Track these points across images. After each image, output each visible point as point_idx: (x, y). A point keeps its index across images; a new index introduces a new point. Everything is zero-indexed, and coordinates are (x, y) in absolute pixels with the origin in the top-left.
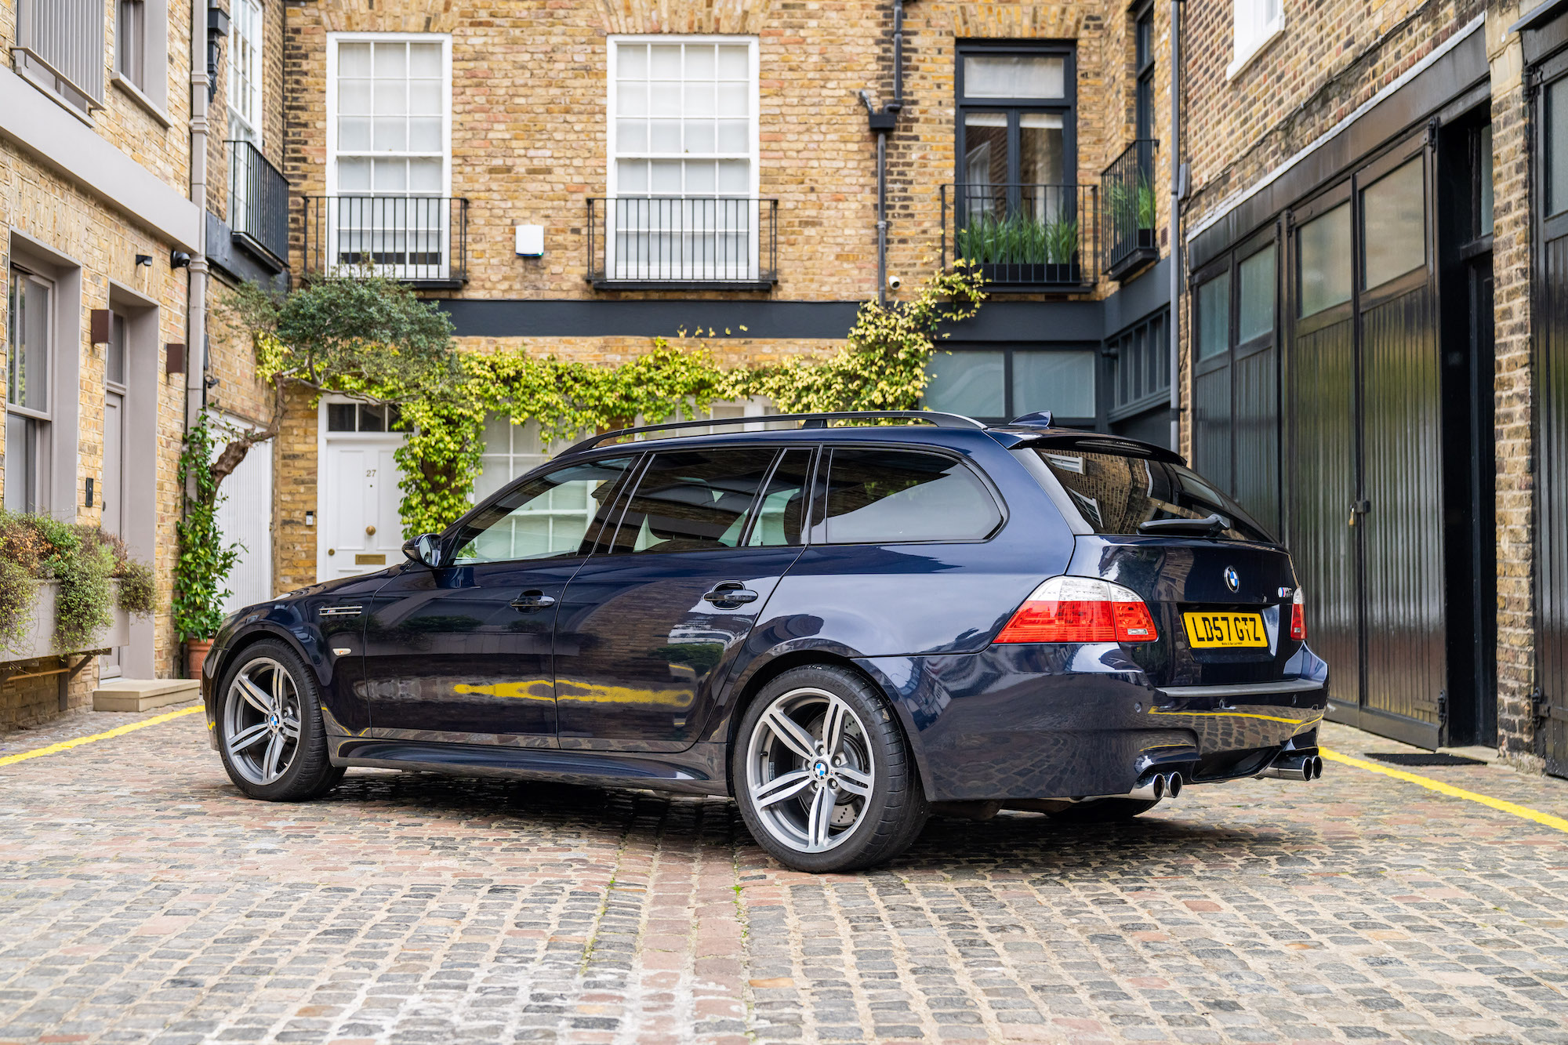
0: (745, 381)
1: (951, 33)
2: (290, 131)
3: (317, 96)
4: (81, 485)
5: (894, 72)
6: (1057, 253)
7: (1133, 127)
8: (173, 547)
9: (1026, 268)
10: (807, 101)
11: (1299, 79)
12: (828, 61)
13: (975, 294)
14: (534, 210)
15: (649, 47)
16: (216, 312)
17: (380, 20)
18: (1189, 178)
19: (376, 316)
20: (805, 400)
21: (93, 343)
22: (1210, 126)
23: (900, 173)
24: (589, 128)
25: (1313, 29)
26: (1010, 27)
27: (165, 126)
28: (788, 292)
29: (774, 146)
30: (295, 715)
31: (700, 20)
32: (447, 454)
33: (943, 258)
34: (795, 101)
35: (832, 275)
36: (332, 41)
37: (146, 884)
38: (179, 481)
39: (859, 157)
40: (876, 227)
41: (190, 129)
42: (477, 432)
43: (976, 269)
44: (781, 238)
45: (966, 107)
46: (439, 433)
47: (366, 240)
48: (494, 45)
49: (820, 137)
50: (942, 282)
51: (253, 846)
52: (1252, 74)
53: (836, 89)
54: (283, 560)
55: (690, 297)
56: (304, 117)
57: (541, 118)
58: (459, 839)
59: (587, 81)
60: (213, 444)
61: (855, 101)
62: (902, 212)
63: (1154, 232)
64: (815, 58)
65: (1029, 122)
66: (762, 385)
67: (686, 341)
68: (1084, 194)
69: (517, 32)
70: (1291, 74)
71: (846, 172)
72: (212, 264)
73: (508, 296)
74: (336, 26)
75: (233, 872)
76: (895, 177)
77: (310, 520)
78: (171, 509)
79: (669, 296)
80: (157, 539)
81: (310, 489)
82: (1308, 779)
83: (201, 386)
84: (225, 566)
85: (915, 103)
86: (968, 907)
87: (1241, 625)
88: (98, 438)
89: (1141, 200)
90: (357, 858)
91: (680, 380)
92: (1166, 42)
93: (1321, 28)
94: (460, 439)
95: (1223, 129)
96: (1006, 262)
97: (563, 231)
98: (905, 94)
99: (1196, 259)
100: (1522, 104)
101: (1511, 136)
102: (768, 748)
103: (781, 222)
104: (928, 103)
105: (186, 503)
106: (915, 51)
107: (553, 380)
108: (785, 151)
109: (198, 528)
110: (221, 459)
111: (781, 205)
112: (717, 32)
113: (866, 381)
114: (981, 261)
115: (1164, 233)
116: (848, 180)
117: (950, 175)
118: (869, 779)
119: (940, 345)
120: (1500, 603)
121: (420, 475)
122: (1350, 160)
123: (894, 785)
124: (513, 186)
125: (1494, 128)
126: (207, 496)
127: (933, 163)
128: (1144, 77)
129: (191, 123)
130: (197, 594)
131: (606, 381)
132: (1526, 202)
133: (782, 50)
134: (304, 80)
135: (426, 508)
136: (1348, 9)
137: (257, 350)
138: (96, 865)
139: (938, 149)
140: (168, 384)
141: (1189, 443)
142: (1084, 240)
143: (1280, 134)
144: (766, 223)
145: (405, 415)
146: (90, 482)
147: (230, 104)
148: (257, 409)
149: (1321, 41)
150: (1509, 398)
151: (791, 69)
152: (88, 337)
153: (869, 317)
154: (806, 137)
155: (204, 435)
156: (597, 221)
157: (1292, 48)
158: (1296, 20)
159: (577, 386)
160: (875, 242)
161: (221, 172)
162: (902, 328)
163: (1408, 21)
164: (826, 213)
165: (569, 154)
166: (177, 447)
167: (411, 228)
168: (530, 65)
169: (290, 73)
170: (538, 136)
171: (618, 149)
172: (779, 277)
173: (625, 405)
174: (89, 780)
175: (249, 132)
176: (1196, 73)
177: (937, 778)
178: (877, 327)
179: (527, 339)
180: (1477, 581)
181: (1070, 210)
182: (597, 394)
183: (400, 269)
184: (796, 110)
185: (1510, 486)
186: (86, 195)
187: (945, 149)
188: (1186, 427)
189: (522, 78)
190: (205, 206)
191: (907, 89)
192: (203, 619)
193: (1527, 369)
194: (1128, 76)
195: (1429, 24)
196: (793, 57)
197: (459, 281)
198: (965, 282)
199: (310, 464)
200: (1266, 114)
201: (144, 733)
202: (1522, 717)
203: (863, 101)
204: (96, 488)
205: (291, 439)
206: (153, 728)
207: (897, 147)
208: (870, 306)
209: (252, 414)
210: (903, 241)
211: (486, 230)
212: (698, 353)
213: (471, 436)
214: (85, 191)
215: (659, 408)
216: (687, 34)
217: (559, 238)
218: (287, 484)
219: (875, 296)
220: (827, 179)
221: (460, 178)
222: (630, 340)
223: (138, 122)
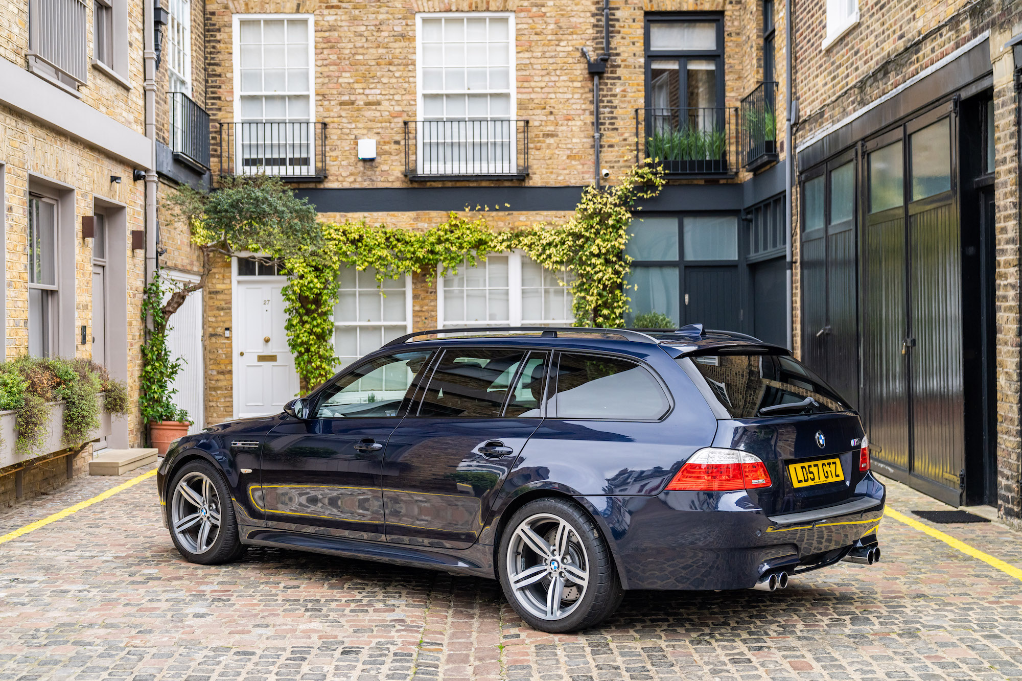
0: (508, 240)
1: (641, 8)
2: (210, 79)
3: (227, 56)
4: (78, 331)
5: (604, 34)
6: (712, 152)
7: (761, 71)
8: (139, 362)
9: (692, 162)
10: (547, 55)
11: (869, 55)
12: (560, 28)
13: (658, 181)
14: (370, 129)
15: (443, 21)
16: (164, 206)
17: (267, 6)
18: (798, 111)
19: (267, 209)
20: (548, 252)
21: (84, 238)
22: (811, 78)
23: (609, 102)
24: (405, 75)
25: (878, 23)
26: (680, 3)
27: (127, 89)
28: (536, 180)
29: (526, 84)
30: (217, 509)
31: (476, 2)
32: (316, 291)
33: (637, 156)
34: (539, 55)
35: (564, 169)
36: (236, 20)
37: (122, 649)
38: (142, 319)
39: (581, 91)
40: (593, 137)
41: (144, 88)
42: (335, 276)
43: (659, 164)
44: (531, 145)
45: (651, 57)
46: (310, 277)
47: (261, 150)
48: (342, 21)
49: (556, 78)
50: (637, 173)
51: (191, 610)
52: (838, 48)
53: (565, 47)
54: (211, 359)
55: (472, 185)
56: (218, 70)
57: (373, 68)
58: (323, 600)
59: (403, 44)
60: (163, 293)
61: (578, 54)
62: (610, 127)
63: (776, 142)
64: (552, 26)
65: (693, 66)
66: (520, 242)
67: (470, 214)
68: (729, 113)
69: (357, 12)
70: (864, 52)
71: (572, 101)
72: (160, 174)
73: (353, 186)
74: (238, 10)
75: (178, 636)
76: (605, 104)
77: (227, 333)
78: (137, 338)
79: (459, 184)
80: (129, 358)
81: (227, 313)
82: (871, 563)
83: (155, 256)
84: (172, 373)
85: (618, 55)
86: (649, 667)
87: (827, 468)
88: (88, 299)
89: (767, 121)
90: (258, 621)
91: (466, 239)
92: (782, 18)
93: (883, 24)
94: (323, 280)
95: (820, 81)
96: (679, 159)
97: (389, 143)
98: (612, 49)
99: (803, 165)
100: (1013, 94)
101: (1006, 114)
102: (520, 550)
103: (531, 135)
104: (626, 55)
105: (147, 333)
106: (618, 20)
107: (383, 240)
108: (533, 88)
109: (155, 349)
110: (169, 304)
111: (531, 124)
112: (488, 10)
113: (587, 239)
114: (662, 159)
115: (782, 144)
116: (574, 106)
117: (641, 102)
118: (586, 575)
119: (635, 214)
120: (1000, 419)
121: (298, 305)
122: (902, 114)
123: (601, 580)
124: (355, 114)
125: (996, 107)
126: (160, 327)
127: (630, 95)
128: (769, 38)
129: (145, 84)
130: (155, 392)
131: (418, 241)
132: (1016, 159)
133: (531, 21)
134: (218, 46)
135: (303, 326)
136: (900, 14)
137: (191, 225)
138: (90, 632)
139: (633, 85)
140: (133, 256)
141: (799, 284)
142: (730, 144)
143: (857, 91)
144: (521, 136)
145: (288, 266)
146: (84, 328)
147: (170, 66)
148: (192, 264)
149: (883, 33)
150: (1005, 286)
151: (536, 34)
152: (80, 235)
153: (589, 197)
154: (546, 79)
155: (157, 288)
156: (411, 136)
157: (864, 34)
158: (867, 16)
159: (399, 244)
160: (593, 147)
161: (165, 113)
162: (611, 203)
163: (939, 28)
164: (561, 128)
165: (392, 92)
166: (140, 296)
167: (290, 142)
168: (366, 34)
169: (209, 41)
170: (371, 81)
171: (424, 88)
172: (530, 171)
173: (431, 257)
174: (86, 546)
175: (183, 83)
176: (801, 41)
177: (628, 571)
178: (594, 203)
179: (366, 214)
180: (985, 398)
181: (720, 124)
182: (412, 250)
183: (283, 168)
184: (540, 61)
185: (1006, 343)
186: (77, 143)
187: (638, 85)
188: (796, 273)
189: (360, 42)
190: (155, 137)
191: (612, 45)
192: (159, 409)
193: (1017, 268)
194: (758, 36)
195: (953, 32)
196: (538, 26)
197: (321, 177)
198: (652, 173)
199: (227, 297)
200: (847, 76)
201: (122, 497)
202: (1013, 494)
203: (584, 54)
204: (88, 331)
205: (214, 281)
206: (128, 491)
207: (606, 84)
208: (590, 189)
209: (189, 268)
210: (611, 146)
211: (339, 143)
212: (478, 222)
213: (331, 279)
214: (75, 140)
215: (453, 258)
216: (468, 12)
217: (386, 147)
218: (212, 310)
219: (593, 182)
220: (561, 106)
221: (321, 109)
222: (434, 214)
223: (110, 89)
